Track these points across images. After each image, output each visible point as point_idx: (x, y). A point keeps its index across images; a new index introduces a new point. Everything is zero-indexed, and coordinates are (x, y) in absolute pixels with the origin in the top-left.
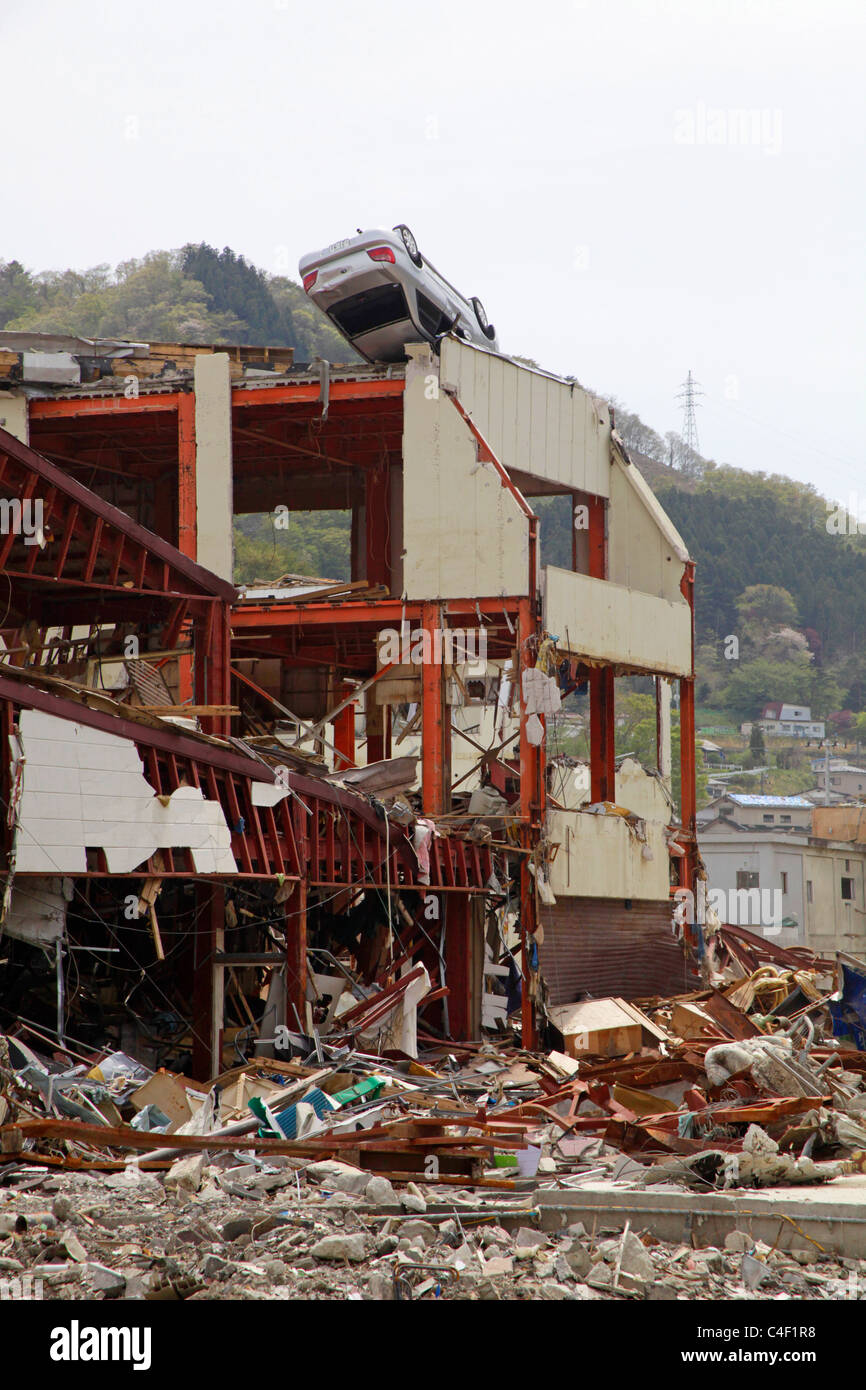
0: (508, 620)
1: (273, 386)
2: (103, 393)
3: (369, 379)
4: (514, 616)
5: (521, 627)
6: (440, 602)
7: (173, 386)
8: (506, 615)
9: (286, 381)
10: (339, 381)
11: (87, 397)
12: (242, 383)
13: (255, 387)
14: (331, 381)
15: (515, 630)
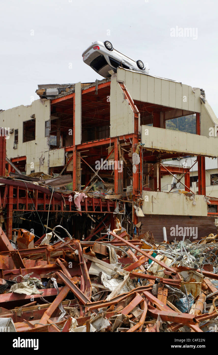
0: (130, 140)
1: (88, 88)
2: (62, 96)
3: (105, 82)
4: (131, 139)
5: (133, 142)
6: (118, 137)
7: (72, 92)
8: (130, 139)
9: (91, 86)
10: (100, 84)
11: (59, 98)
12: (83, 89)
13: (86, 89)
14: (98, 85)
15: (132, 143)
